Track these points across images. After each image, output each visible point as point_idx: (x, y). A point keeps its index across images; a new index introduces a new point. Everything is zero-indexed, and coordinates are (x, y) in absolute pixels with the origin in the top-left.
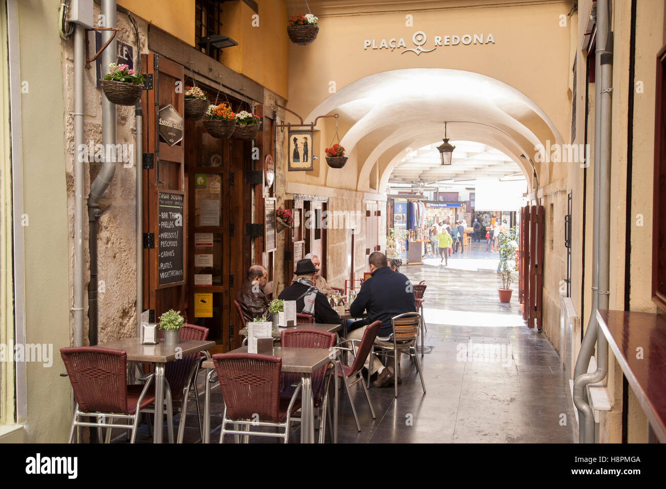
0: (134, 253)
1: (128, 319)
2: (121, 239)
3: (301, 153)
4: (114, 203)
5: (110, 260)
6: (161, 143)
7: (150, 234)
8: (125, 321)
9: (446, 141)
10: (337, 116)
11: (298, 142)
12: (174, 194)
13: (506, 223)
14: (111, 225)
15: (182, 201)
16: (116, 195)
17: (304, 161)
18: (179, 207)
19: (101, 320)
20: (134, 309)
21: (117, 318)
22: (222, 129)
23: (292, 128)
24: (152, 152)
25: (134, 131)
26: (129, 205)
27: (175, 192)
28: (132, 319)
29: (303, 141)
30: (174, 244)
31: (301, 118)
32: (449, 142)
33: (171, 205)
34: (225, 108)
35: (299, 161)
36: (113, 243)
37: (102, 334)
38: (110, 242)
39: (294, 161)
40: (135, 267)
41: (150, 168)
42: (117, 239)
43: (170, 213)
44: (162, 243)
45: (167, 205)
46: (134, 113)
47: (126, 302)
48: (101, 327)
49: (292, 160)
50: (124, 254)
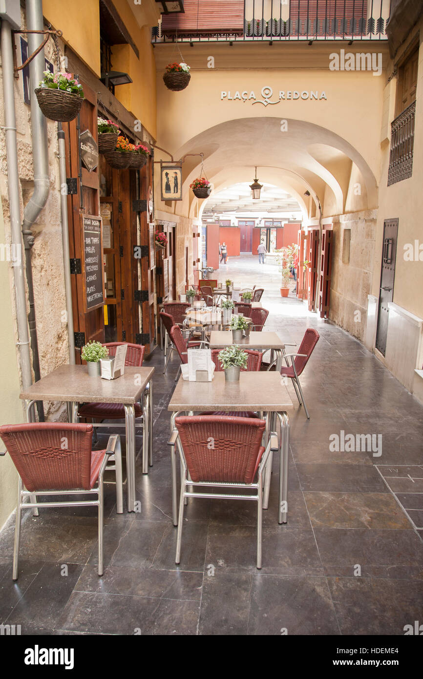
0: (63, 279)
1: (61, 343)
2: (52, 266)
3: (172, 186)
4: (45, 230)
5: (44, 288)
6: (83, 169)
7: (77, 259)
8: (60, 346)
9: (256, 181)
10: (202, 155)
11: (169, 176)
12: (94, 220)
13: (264, 241)
14: (43, 252)
15: (100, 227)
16: (45, 221)
17: (174, 192)
18: (98, 233)
19: (41, 348)
20: (65, 332)
21: (54, 344)
22: (122, 160)
23: (164, 165)
24: (75, 177)
25: (57, 155)
26: (56, 231)
27: (93, 217)
28: (65, 342)
29: (174, 176)
30: (95, 268)
31: (171, 156)
32: (258, 182)
33: (92, 231)
34: (123, 140)
35: (170, 192)
36: (46, 271)
37: (43, 362)
38: (44, 269)
39: (166, 193)
40: (64, 293)
41: (74, 193)
42: (49, 267)
43: (92, 238)
44: (88, 268)
45: (90, 230)
46: (57, 136)
47: (60, 327)
48: (42, 355)
49: (164, 191)
50: (55, 281)
